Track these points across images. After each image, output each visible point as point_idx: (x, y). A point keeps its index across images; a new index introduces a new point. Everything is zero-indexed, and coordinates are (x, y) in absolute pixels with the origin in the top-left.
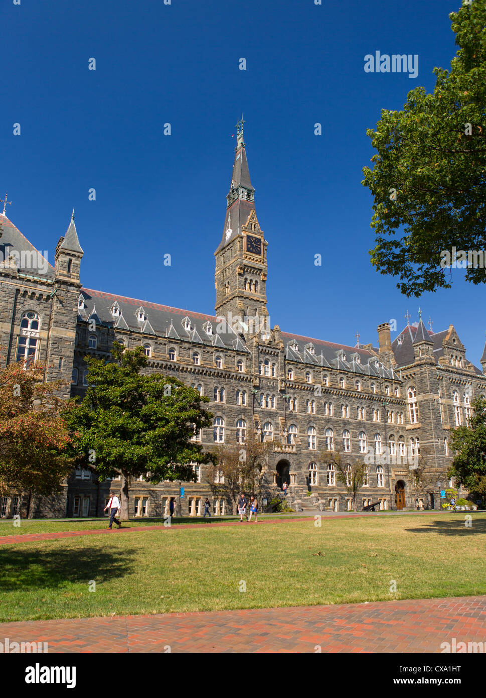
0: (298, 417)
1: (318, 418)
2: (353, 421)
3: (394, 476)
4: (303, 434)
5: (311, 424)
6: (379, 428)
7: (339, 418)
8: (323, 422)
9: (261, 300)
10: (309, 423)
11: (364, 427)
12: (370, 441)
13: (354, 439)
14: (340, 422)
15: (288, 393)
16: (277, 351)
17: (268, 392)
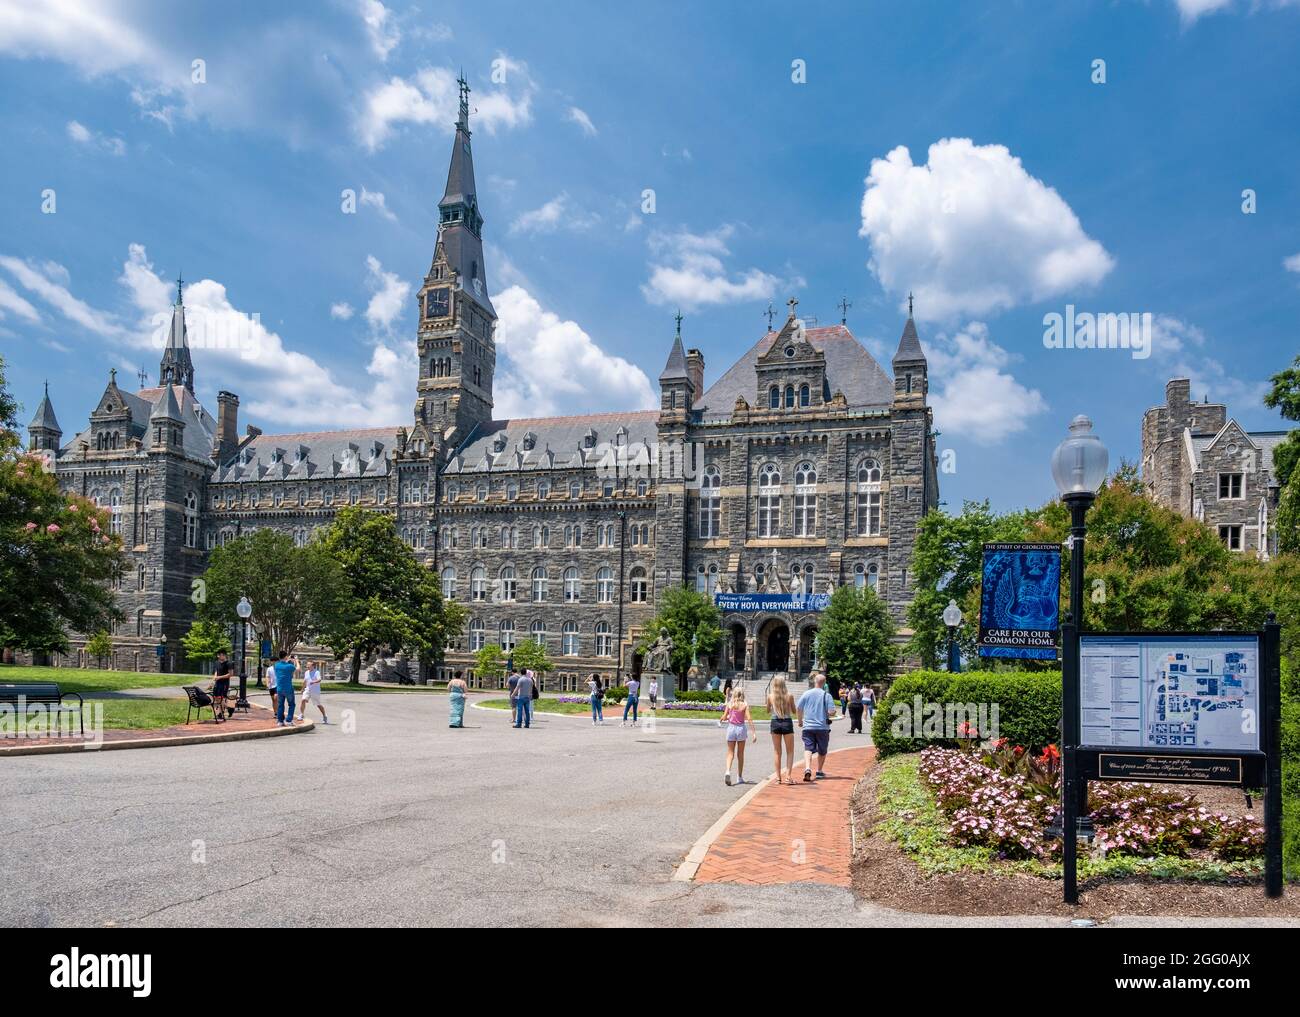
0: (456, 555)
1: (488, 554)
2: (555, 552)
3: (631, 638)
4: (462, 581)
5: (478, 564)
6: (608, 558)
7: (527, 550)
8: (497, 558)
9: (452, 385)
10: (473, 563)
11: (577, 560)
12: (586, 581)
13: (553, 581)
14: (528, 556)
15: (444, 523)
16: (425, 465)
17: (414, 526)
